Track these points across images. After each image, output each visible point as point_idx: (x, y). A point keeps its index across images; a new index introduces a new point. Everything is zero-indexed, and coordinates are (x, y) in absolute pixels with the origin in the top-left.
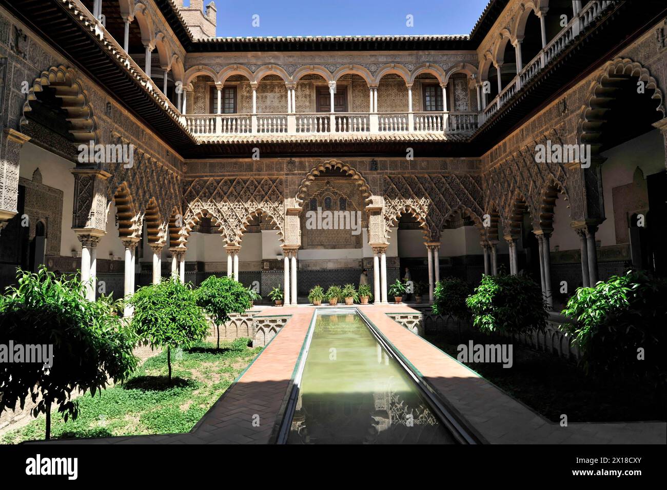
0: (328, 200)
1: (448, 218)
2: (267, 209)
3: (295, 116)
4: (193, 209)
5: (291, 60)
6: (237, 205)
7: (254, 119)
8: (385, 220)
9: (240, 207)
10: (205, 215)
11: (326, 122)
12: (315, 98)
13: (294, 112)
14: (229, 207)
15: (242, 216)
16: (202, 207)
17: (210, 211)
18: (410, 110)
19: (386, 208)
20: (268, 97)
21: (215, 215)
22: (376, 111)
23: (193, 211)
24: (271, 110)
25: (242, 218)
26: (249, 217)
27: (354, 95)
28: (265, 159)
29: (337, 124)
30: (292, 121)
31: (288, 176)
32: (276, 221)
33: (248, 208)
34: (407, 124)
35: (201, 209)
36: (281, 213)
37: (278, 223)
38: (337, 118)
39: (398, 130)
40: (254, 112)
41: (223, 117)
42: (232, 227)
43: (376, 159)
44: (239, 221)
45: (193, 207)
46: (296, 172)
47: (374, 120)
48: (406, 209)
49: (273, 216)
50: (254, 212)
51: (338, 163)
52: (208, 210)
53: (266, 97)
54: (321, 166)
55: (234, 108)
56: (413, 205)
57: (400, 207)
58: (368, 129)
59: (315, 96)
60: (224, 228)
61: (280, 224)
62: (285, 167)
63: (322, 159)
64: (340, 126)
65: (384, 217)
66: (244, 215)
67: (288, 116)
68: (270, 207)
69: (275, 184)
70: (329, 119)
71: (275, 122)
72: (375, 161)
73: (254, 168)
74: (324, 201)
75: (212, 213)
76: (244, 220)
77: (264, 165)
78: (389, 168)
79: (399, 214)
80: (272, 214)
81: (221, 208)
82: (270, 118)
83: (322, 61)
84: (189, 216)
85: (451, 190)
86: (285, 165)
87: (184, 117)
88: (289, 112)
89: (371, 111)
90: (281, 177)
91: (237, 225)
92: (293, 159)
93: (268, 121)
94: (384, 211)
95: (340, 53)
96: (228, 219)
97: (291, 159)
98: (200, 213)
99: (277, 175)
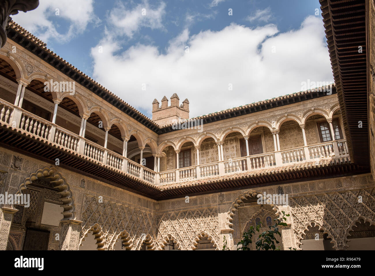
0: (269, 219)
1: (351, 229)
2: (208, 231)
3: (223, 163)
4: (163, 234)
5: (218, 126)
6: (189, 230)
7: (198, 168)
8: (295, 235)
9: (191, 231)
10: (170, 238)
11: (244, 163)
12: (239, 147)
13: (223, 160)
14: (184, 231)
15: (192, 238)
16: (168, 233)
17: (172, 235)
18: (306, 145)
19: (295, 224)
20: (210, 152)
21: (175, 238)
22: (279, 150)
23: (163, 236)
24: (212, 161)
25: (192, 239)
26: (196, 238)
27: (266, 140)
28: (205, 195)
29: (252, 164)
30: (221, 166)
31: (220, 206)
32: (214, 240)
33: (196, 231)
34: (304, 155)
35: (167, 234)
36: (217, 234)
37: (215, 241)
38: (252, 160)
39: (298, 160)
40: (198, 164)
41: (180, 170)
42: (186, 246)
43: (281, 186)
44: (191, 241)
45: (163, 233)
46: (225, 202)
47: (278, 156)
48: (312, 224)
49: (212, 236)
50: (199, 234)
51: (254, 192)
52: (171, 235)
53: (208, 152)
54: (242, 195)
55: (190, 163)
56: (318, 220)
57: (306, 223)
58: (275, 164)
59: (239, 146)
60: (181, 247)
61: (217, 242)
62: (218, 200)
63: (242, 191)
64: (254, 165)
65: (294, 232)
66: (193, 237)
67: (219, 163)
68: (210, 230)
69: (212, 212)
70: (246, 161)
71: (211, 169)
72: (281, 187)
73: (198, 202)
74: (265, 220)
75: (174, 237)
76: (194, 241)
77: (204, 200)
78: (292, 192)
79: (307, 228)
80: (212, 235)
81: (179, 233)
82: (208, 166)
83: (238, 123)
84: (160, 239)
85: (349, 204)
86: (217, 198)
87: (158, 174)
88: (220, 160)
89: (276, 150)
90: (215, 207)
91: (189, 245)
92: (222, 193)
93: (207, 168)
94: (293, 227)
95: (248, 115)
96: (183, 240)
97: (221, 193)
98: (166, 237)
99: (213, 206)
